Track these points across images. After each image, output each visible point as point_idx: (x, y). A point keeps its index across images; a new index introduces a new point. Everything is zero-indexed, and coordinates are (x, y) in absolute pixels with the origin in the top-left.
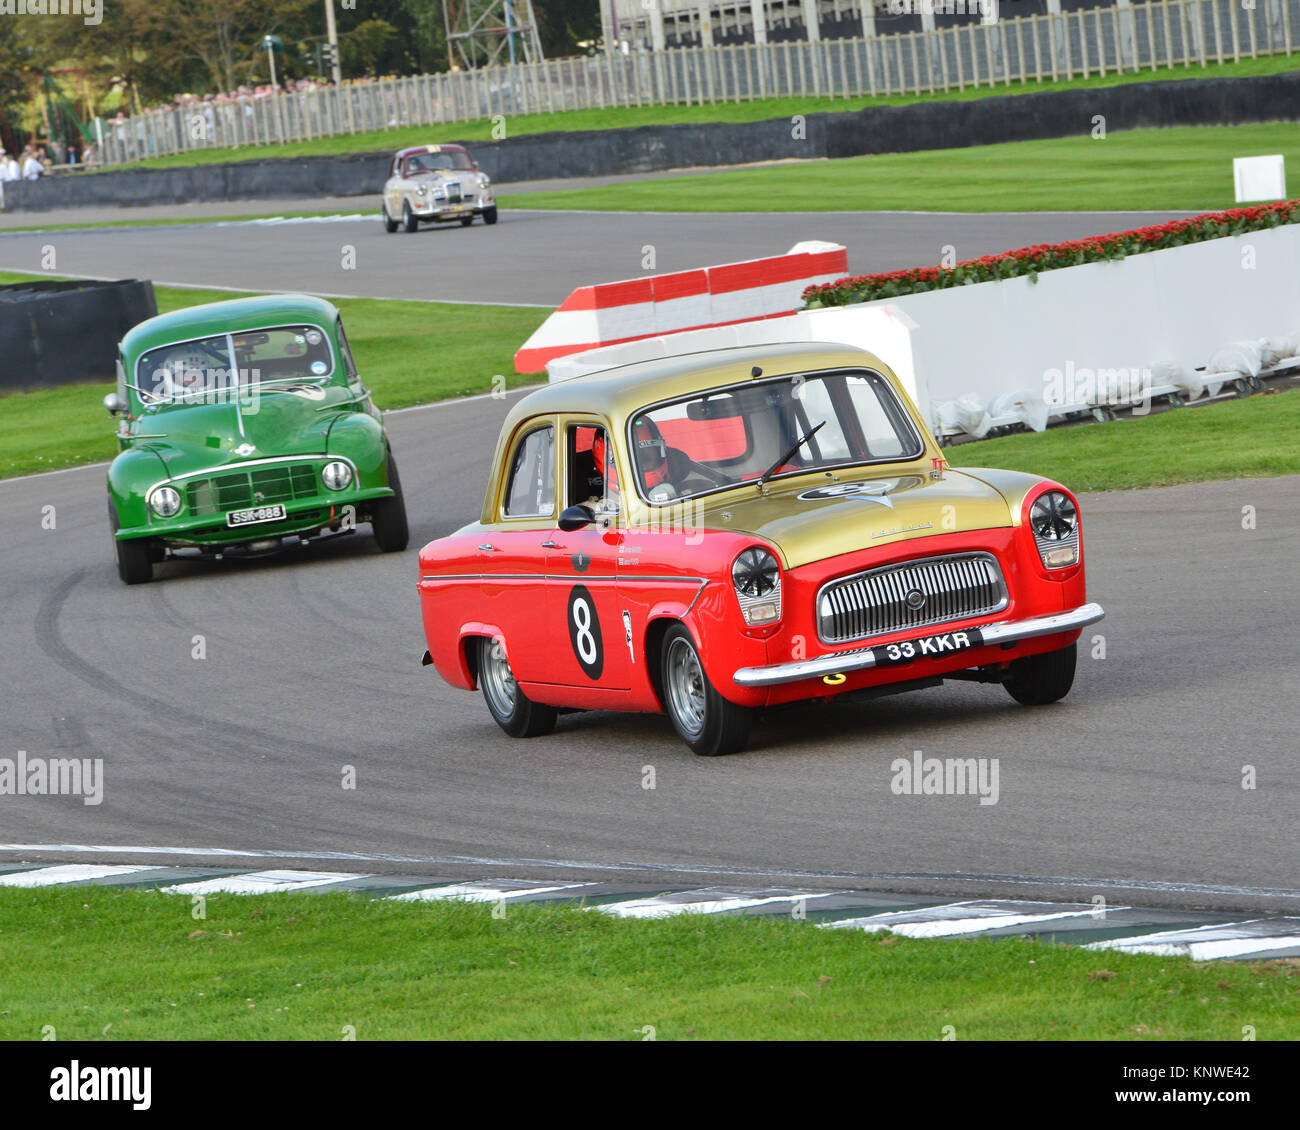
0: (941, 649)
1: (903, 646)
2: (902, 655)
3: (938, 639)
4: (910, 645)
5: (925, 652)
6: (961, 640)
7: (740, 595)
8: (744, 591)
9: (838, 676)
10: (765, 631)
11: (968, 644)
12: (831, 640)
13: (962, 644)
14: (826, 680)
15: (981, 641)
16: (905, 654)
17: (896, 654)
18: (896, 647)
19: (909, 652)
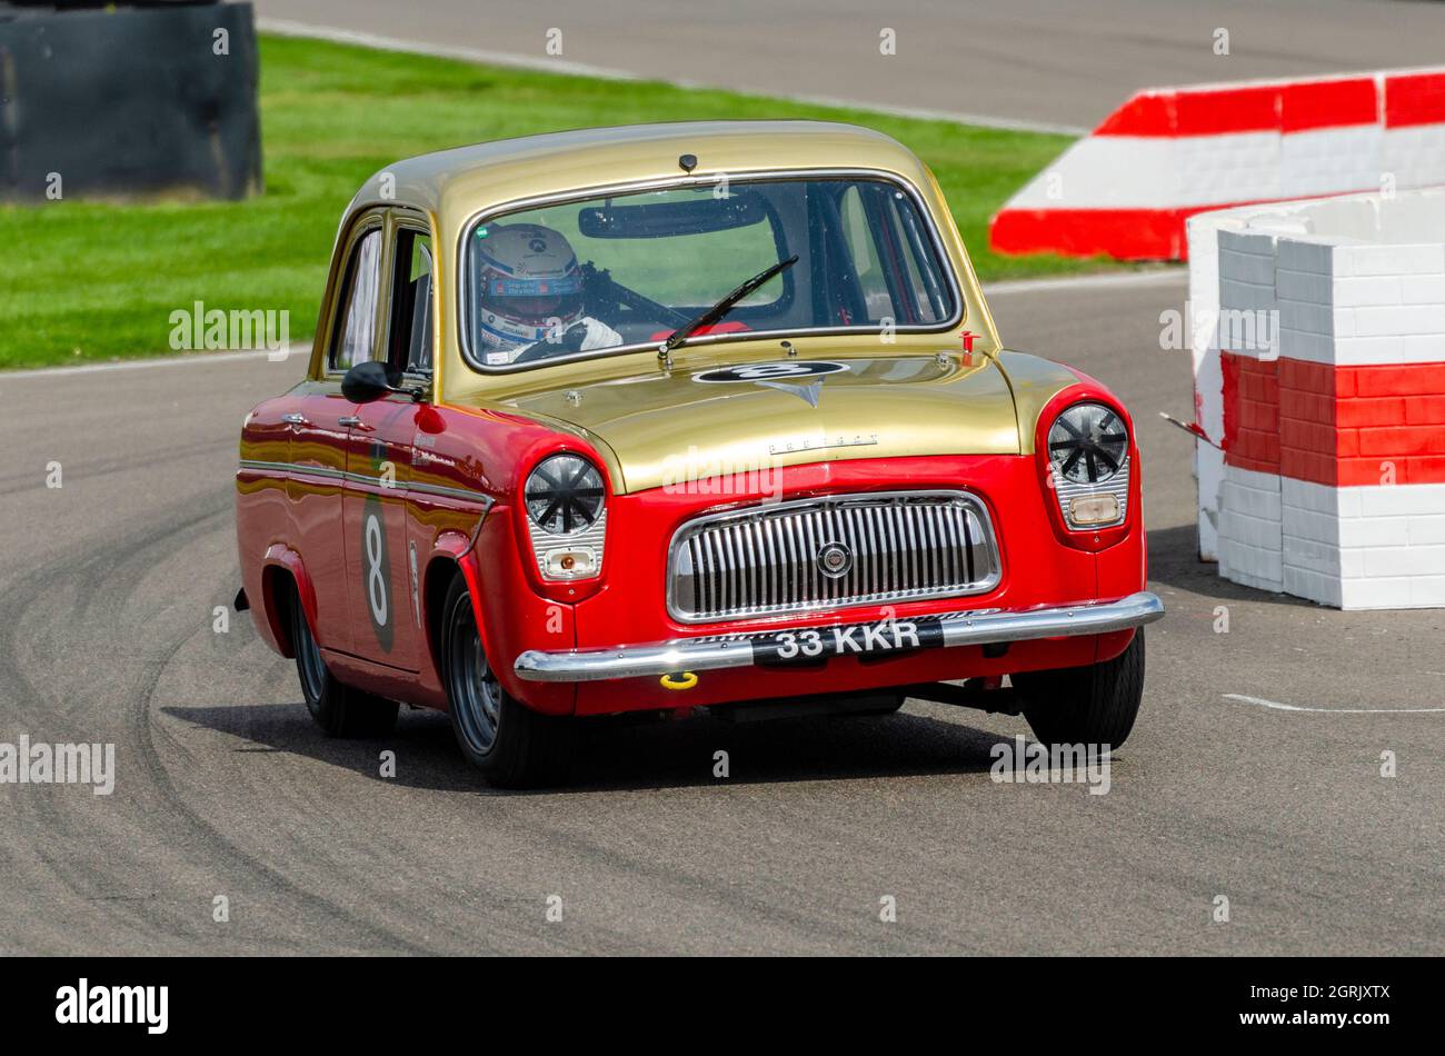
0: (869, 647)
1: (804, 636)
2: (800, 652)
3: (866, 629)
4: (816, 635)
5: (840, 649)
6: (905, 634)
7: (533, 529)
8: (542, 522)
9: (686, 675)
10: (571, 592)
11: (915, 642)
12: (688, 616)
13: (906, 641)
14: (665, 681)
15: (940, 640)
16: (805, 649)
17: (789, 648)
18: (792, 637)
19: (812, 647)
